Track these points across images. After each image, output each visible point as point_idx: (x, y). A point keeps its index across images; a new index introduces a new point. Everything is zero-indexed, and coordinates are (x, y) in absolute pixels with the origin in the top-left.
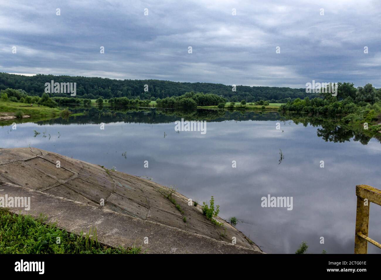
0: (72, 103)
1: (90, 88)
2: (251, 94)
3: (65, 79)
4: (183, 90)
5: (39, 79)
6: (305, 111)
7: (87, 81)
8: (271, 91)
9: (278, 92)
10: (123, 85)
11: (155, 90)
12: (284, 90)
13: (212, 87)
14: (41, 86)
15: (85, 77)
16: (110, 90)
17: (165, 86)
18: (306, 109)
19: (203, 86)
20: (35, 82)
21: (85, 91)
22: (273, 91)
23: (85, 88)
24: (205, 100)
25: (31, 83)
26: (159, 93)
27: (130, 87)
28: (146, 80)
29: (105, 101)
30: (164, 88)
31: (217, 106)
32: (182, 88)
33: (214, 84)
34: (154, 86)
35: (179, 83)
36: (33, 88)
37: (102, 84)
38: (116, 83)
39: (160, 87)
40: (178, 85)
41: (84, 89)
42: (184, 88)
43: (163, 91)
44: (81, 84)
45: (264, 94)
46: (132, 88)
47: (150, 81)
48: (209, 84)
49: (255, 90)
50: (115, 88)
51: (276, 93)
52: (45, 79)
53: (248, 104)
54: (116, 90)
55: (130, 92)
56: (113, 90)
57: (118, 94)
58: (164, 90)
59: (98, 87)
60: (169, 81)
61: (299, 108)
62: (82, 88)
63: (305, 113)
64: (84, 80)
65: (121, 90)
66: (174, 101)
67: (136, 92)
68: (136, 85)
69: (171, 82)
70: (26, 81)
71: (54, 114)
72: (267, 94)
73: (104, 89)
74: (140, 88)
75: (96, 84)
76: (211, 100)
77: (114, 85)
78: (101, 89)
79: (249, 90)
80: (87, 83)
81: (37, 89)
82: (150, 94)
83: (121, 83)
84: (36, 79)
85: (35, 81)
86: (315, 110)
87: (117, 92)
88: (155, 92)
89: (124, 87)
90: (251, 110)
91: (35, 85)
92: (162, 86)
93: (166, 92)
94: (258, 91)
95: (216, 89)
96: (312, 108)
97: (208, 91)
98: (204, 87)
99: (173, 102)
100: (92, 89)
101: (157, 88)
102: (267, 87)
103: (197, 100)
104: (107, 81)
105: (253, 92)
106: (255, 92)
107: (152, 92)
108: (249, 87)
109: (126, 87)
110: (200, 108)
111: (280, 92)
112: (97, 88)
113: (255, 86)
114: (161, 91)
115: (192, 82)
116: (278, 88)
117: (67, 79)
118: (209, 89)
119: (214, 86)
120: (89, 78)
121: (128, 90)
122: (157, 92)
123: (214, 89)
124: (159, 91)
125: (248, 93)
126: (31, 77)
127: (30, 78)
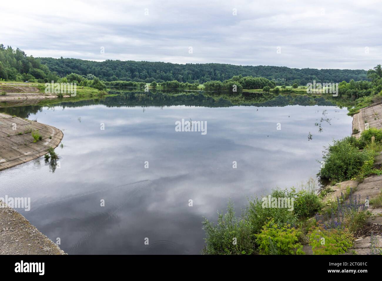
0: (130, 86)
1: (153, 72)
2: (318, 78)
3: (131, 64)
4: (244, 73)
5: (107, 64)
6: (348, 95)
7: (151, 66)
8: (341, 73)
9: (350, 75)
10: (184, 69)
11: (215, 74)
12: (357, 73)
13: (276, 70)
14: (109, 70)
15: (149, 62)
16: (171, 73)
17: (226, 69)
18: (350, 92)
19: (265, 69)
20: (104, 68)
21: (148, 75)
22: (344, 74)
23: (148, 72)
24: (252, 83)
25: (101, 68)
26: (219, 76)
27: (191, 71)
28: (207, 64)
29: (159, 85)
30: (225, 71)
31: (262, 90)
32: (243, 72)
33: (278, 67)
34: (215, 70)
35: (241, 66)
36: (102, 73)
37: (164, 69)
38: (178, 68)
39: (220, 71)
40: (239, 68)
41: (147, 74)
42: (245, 72)
43: (223, 75)
44: (145, 68)
45: (333, 78)
46: (193, 72)
47: (211, 65)
48: (273, 67)
49: (322, 73)
50: (176, 72)
51: (347, 76)
52: (113, 65)
53: (300, 88)
54: (177, 74)
55: (190, 76)
56: (175, 73)
57: (178, 78)
58: (225, 74)
59: (161, 71)
60: (230, 64)
61: (342, 91)
62: (146, 72)
63: (348, 97)
64: (148, 64)
65: (182, 74)
66: (221, 84)
67: (196, 76)
68: (197, 69)
69: (232, 65)
70: (96, 66)
71: (91, 95)
72: (336, 77)
73: (166, 73)
74: (200, 72)
75: (159, 68)
76: (258, 84)
77: (175, 69)
78: (163, 73)
79: (316, 73)
80: (150, 67)
81: (105, 73)
82: (210, 77)
83: (183, 67)
84: (105, 64)
85: (104, 66)
86: (357, 94)
87: (178, 76)
88: (215, 76)
89: (185, 71)
90: (297, 94)
91: (104, 70)
92: (222, 70)
93: (226, 75)
94: (326, 74)
95: (280, 72)
96: (355, 91)
97: (271, 74)
98: (266, 71)
99: (219, 85)
100: (154, 73)
101: (217, 72)
102: (337, 70)
103: (243, 84)
104: (170, 65)
105: (320, 75)
106: (323, 75)
107: (212, 76)
108: (317, 70)
109: (187, 71)
110: (245, 91)
111: (352, 75)
112: (159, 72)
113: (323, 69)
114: (221, 75)
115: (254, 65)
116: (350, 70)
117: (132, 64)
118: (272, 72)
119: (277, 70)
120: (152, 63)
121: (188, 74)
122: (217, 76)
123: (277, 72)
124: (219, 75)
125: (314, 76)
126: (101, 62)
127: (100, 64)
